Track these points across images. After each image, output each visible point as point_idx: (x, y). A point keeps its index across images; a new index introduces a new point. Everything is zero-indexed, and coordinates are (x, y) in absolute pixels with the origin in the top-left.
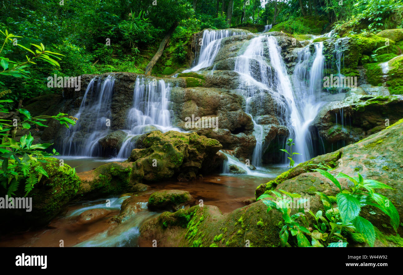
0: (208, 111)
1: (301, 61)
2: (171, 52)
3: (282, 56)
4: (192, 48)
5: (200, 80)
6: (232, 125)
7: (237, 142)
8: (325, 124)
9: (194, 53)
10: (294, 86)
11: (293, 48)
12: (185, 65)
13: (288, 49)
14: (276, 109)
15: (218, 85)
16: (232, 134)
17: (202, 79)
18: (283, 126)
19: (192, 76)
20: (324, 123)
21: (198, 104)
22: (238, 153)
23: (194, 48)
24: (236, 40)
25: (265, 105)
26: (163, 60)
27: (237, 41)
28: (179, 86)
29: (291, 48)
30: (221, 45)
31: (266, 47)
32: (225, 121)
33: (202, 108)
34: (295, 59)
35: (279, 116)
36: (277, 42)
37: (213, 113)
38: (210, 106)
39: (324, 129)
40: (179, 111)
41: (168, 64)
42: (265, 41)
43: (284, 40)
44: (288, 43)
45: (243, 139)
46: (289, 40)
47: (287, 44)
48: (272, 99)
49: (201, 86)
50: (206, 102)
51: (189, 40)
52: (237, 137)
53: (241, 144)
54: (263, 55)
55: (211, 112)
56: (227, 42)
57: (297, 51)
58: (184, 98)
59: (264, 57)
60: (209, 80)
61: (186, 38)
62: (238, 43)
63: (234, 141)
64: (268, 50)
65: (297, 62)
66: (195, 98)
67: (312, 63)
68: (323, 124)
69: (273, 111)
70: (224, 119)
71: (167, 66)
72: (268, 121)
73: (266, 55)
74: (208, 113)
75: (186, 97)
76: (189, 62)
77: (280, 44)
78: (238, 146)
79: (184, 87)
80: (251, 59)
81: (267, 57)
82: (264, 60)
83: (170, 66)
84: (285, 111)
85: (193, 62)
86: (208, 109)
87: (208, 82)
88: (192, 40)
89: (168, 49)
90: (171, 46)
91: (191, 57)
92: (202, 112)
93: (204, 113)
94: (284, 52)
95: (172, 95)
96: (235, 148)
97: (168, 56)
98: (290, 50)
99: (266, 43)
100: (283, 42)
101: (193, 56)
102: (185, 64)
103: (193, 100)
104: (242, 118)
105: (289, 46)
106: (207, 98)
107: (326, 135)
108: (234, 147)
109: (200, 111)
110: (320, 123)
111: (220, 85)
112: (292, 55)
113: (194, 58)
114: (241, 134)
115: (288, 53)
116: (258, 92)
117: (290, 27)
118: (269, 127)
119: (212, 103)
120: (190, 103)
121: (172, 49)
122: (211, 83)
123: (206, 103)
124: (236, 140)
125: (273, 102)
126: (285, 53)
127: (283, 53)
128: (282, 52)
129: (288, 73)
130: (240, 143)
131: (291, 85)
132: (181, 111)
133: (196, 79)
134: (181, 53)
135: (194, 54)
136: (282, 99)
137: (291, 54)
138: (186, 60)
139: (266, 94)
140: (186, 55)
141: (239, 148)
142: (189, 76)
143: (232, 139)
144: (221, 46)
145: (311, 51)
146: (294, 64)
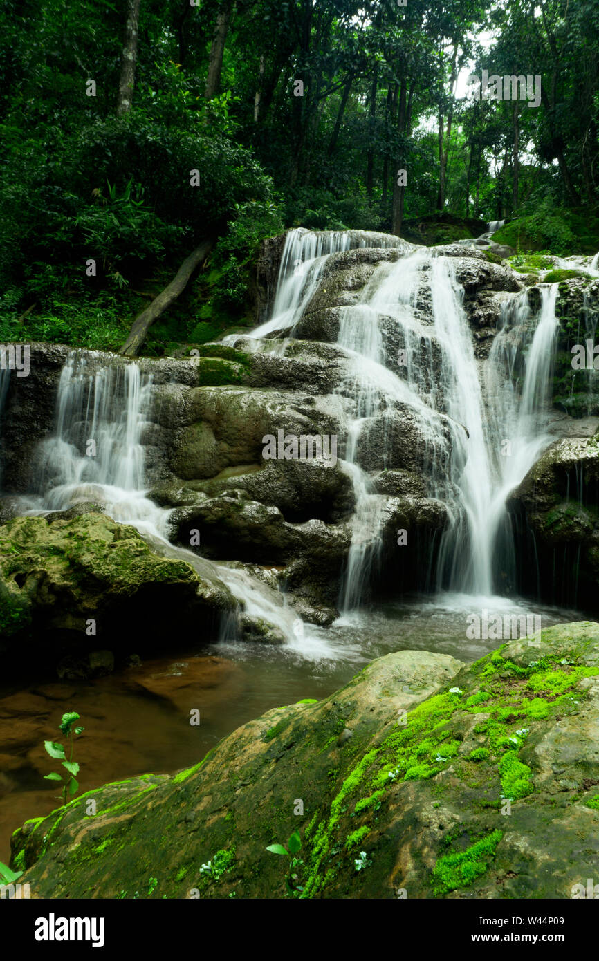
0: (239, 453)
1: (508, 326)
2: (211, 285)
3: (466, 309)
4: (260, 275)
5: (236, 367)
6: (297, 495)
7: (297, 545)
8: (541, 499)
9: (266, 288)
10: (485, 390)
11: (493, 292)
12: (243, 320)
13: (480, 294)
14: (422, 455)
15: (285, 383)
16: (286, 524)
17: (244, 363)
18: (436, 500)
19: (218, 356)
20: (540, 495)
21: (217, 435)
22: (295, 575)
23: (264, 275)
24: (361, 262)
25: (394, 443)
26: (192, 303)
27: (364, 265)
28: (177, 382)
29: (488, 292)
30: (325, 271)
31: (425, 285)
32: (279, 483)
33: (225, 446)
34: (492, 322)
35: (428, 474)
36: (454, 275)
37: (253, 459)
38: (244, 440)
39: (540, 511)
40: (171, 449)
41: (202, 316)
42: (425, 268)
43: (473, 271)
44: (481, 277)
45: (314, 538)
46: (483, 271)
47: (477, 280)
48: (412, 428)
49: (238, 382)
50: (236, 428)
51: (253, 256)
52: (297, 532)
53: (306, 552)
54: (415, 305)
55: (248, 457)
56: (341, 264)
57: (501, 299)
58: (185, 416)
59: (418, 311)
60: (260, 366)
61: (247, 248)
62: (366, 268)
63: (290, 544)
64: (429, 293)
65: (500, 329)
66: (212, 417)
67: (533, 333)
68: (538, 498)
69: (414, 458)
70: (277, 479)
71: (200, 320)
72: (395, 485)
73: (424, 307)
74: (241, 458)
75: (191, 412)
76: (253, 312)
77: (461, 279)
78: (298, 557)
79: (193, 384)
80: (381, 315)
81: (426, 313)
82: (418, 317)
83: (208, 320)
84: (444, 461)
85: (263, 311)
86: (240, 448)
87: (258, 373)
88: (260, 255)
89: (204, 276)
90: (213, 268)
91: (258, 299)
92: (225, 457)
93: (230, 460)
94: (473, 300)
95: (157, 406)
96: (293, 561)
97: (205, 294)
98: (484, 297)
99: (427, 273)
100: (469, 274)
101: (263, 297)
102: (245, 316)
103: (208, 421)
104: (323, 477)
105: (484, 284)
106: (238, 418)
107: (542, 526)
108: (288, 557)
109: (221, 454)
110: (530, 495)
111: (290, 383)
112: (489, 311)
113: (265, 302)
114: (312, 521)
115: (481, 303)
116: (383, 406)
117: (538, 232)
118: (393, 503)
119: (250, 433)
120: (198, 429)
121: (214, 278)
122: (265, 376)
123: (234, 431)
124: (294, 539)
125: (416, 436)
126: (475, 304)
127: (470, 303)
128: (466, 301)
129: (475, 354)
130: (305, 548)
131: (479, 386)
132: (175, 449)
133: (226, 362)
134: (233, 287)
135: (266, 292)
136: (442, 427)
137: (487, 307)
138: (247, 306)
139: (400, 413)
140: (246, 292)
141: (300, 561)
142: (212, 356)
143: (285, 537)
144: (325, 273)
145: (531, 304)
146: (490, 332)
